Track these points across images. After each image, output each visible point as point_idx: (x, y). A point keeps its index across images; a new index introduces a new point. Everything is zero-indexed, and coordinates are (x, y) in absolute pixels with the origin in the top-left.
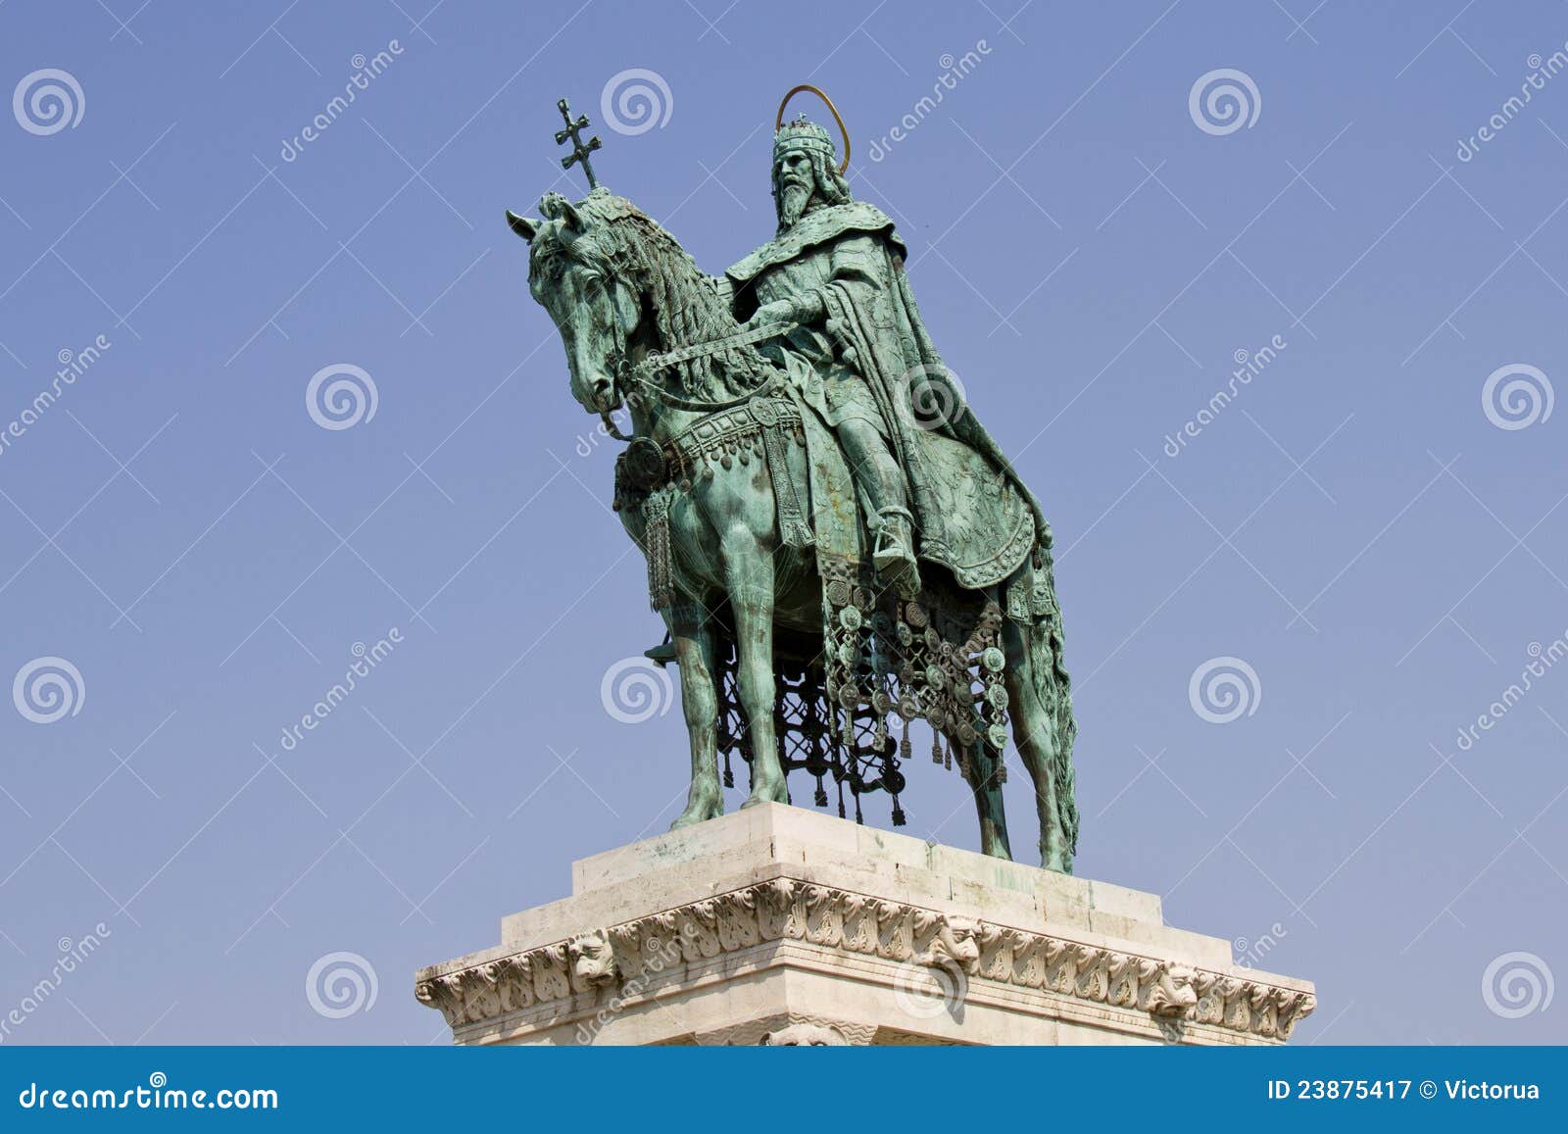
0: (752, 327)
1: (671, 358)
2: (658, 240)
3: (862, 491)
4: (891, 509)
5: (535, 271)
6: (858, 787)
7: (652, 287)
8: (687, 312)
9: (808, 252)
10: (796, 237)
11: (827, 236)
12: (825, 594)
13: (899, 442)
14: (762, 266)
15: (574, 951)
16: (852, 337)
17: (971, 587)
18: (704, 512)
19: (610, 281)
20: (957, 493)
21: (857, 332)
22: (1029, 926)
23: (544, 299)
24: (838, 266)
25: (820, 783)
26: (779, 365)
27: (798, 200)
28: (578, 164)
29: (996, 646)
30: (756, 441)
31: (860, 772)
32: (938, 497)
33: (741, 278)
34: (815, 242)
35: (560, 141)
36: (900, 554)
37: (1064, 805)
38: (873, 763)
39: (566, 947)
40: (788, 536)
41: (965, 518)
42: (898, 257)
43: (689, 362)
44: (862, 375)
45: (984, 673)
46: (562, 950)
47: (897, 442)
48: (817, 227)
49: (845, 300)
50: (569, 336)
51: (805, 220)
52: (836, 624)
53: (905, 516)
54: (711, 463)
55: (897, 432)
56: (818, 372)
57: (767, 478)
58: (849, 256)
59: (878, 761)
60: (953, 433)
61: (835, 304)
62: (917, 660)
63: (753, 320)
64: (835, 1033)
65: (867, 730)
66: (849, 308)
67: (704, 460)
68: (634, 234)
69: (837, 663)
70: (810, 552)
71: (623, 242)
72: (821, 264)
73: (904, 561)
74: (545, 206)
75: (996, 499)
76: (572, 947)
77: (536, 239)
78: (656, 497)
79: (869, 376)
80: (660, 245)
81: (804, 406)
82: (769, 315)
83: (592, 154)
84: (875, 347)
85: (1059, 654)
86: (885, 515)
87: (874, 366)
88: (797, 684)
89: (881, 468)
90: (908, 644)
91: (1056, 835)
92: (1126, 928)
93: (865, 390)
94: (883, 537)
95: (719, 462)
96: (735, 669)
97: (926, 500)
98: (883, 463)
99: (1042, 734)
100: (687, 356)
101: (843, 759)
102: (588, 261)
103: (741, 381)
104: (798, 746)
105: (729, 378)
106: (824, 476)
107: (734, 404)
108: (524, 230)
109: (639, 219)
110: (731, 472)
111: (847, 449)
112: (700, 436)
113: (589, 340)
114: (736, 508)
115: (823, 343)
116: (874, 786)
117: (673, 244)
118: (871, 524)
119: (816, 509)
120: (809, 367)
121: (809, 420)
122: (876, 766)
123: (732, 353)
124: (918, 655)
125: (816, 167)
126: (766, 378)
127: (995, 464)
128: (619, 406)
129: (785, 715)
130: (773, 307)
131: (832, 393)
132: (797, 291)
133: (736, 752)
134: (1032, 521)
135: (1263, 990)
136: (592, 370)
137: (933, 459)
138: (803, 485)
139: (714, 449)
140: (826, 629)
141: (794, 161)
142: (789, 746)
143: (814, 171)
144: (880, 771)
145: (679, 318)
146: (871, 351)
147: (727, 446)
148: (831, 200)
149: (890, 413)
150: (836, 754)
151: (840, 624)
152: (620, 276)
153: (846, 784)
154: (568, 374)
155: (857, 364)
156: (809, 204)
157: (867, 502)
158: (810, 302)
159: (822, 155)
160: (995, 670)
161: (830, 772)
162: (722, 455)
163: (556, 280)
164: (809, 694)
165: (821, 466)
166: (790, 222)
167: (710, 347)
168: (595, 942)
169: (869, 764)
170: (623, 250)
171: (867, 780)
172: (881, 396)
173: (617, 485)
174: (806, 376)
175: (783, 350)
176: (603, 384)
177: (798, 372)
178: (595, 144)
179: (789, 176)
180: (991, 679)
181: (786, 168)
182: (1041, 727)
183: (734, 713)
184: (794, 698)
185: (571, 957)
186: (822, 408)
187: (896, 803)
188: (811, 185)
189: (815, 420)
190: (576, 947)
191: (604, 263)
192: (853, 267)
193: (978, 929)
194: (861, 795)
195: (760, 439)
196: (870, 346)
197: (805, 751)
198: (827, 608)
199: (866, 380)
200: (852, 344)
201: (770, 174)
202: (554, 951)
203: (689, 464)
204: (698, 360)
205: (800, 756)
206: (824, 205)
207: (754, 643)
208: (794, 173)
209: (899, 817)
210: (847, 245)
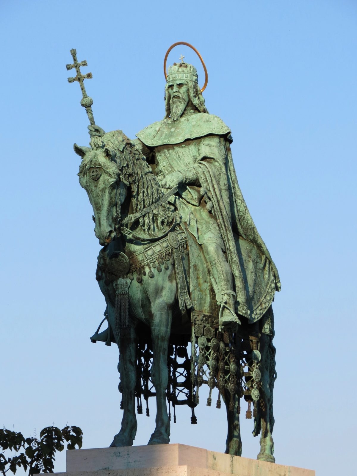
4: (228, 292)
9: (187, 141)
12: (193, 331)
13: (229, 252)
17: (252, 323)
19: (119, 182)
24: (202, 153)
27: (179, 107)
28: (77, 83)
29: (258, 349)
30: (171, 257)
33: (147, 145)
34: (191, 137)
38: (183, 391)
40: (182, 305)
43: (144, 217)
44: (215, 217)
53: (233, 296)
54: (152, 269)
55: (228, 248)
57: (174, 276)
58: (209, 148)
59: (186, 391)
61: (202, 176)
62: (226, 361)
65: (181, 374)
66: (209, 180)
67: (150, 267)
72: (193, 150)
73: (235, 323)
74: (93, 143)
75: (261, 271)
78: (121, 280)
79: (218, 218)
81: (188, 233)
87: (219, 212)
89: (224, 270)
93: (215, 225)
95: (156, 269)
98: (225, 267)
100: (144, 214)
102: (112, 174)
103: (163, 222)
105: (159, 223)
106: (196, 271)
107: (162, 237)
108: (80, 151)
110: (161, 273)
112: (148, 255)
113: (107, 211)
114: (160, 291)
116: (183, 403)
120: (189, 209)
121: (190, 241)
122: (185, 393)
124: (227, 357)
125: (190, 90)
126: (172, 219)
131: (200, 226)
136: (107, 226)
139: (154, 262)
141: (180, 86)
143: (189, 92)
144: (186, 395)
146: (219, 205)
147: (160, 260)
148: (196, 110)
149: (226, 237)
155: (213, 211)
156: (185, 110)
157: (215, 286)
158: (190, 174)
159: (194, 84)
160: (256, 361)
162: (157, 265)
166: (175, 119)
167: (153, 207)
169: (181, 391)
172: (222, 228)
174: (189, 216)
175: (176, 198)
176: (111, 232)
177: (183, 212)
178: (89, 76)
179: (177, 94)
180: (254, 366)
181: (175, 89)
186: (196, 235)
187: (193, 412)
188: (186, 99)
191: (119, 175)
192: (209, 155)
199: (216, 220)
204: (147, 215)
206: (192, 111)
207: (161, 355)
208: (179, 92)
209: (194, 420)
210: (207, 141)
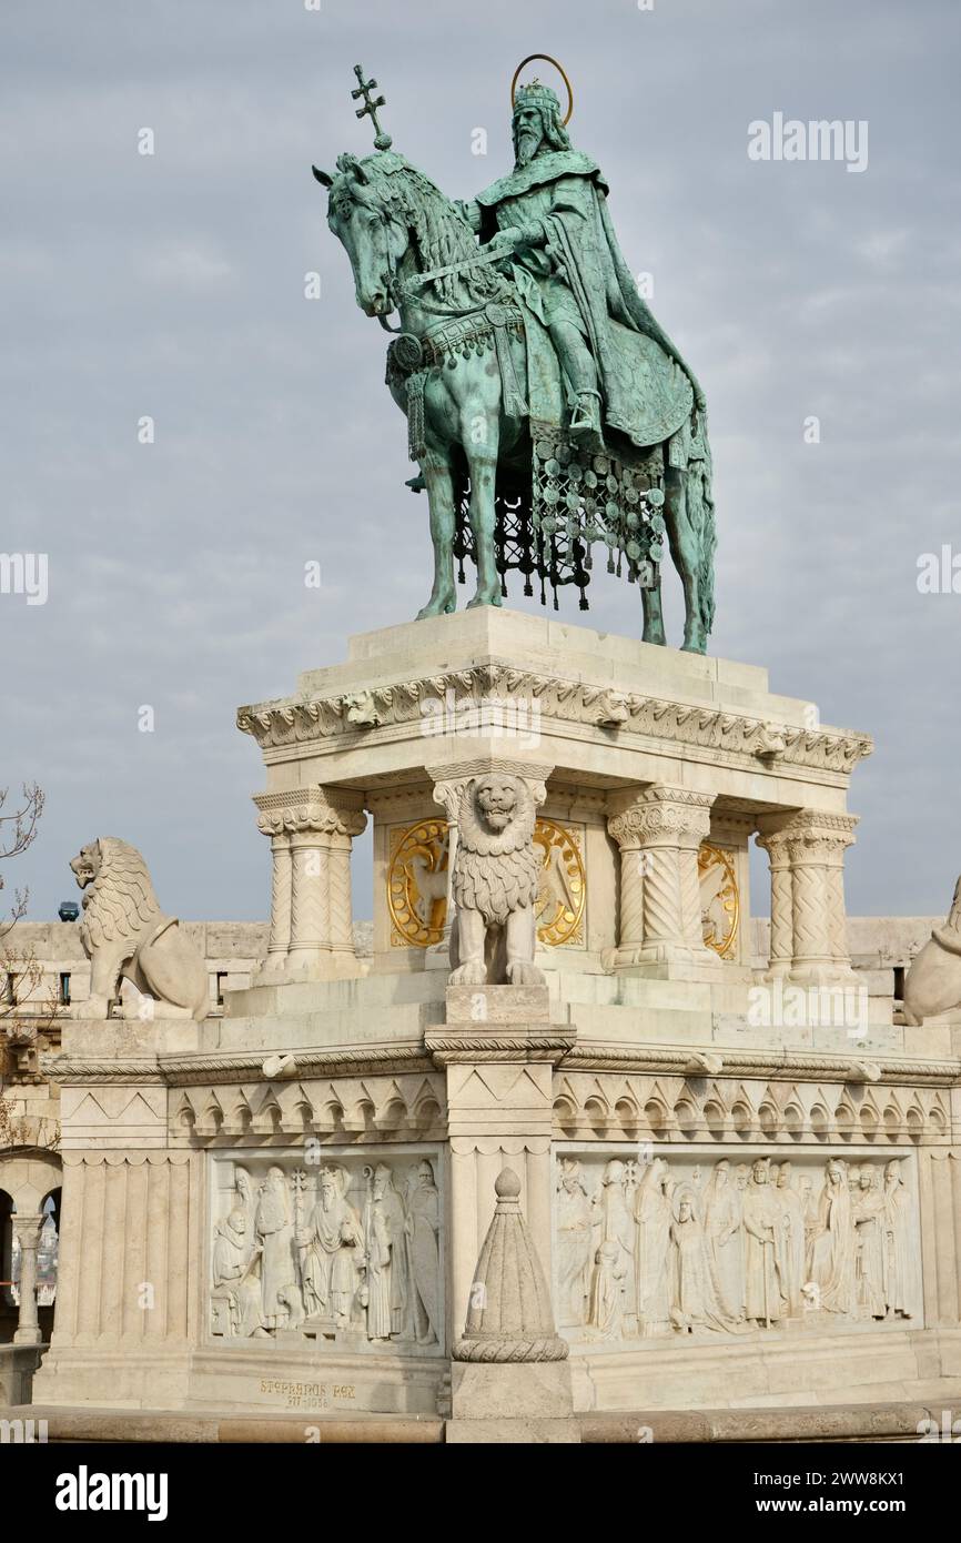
0: (491, 249)
1: (429, 276)
2: (423, 187)
3: (565, 376)
4: (585, 390)
5: (332, 211)
6: (556, 581)
7: (417, 223)
8: (443, 241)
9: (535, 188)
10: (527, 176)
11: (549, 178)
12: (535, 451)
13: (595, 339)
14: (501, 197)
15: (347, 705)
16: (564, 258)
17: (642, 445)
18: (449, 390)
19: (388, 218)
20: (635, 373)
21: (568, 254)
22: (665, 696)
23: (338, 233)
24: (556, 202)
25: (528, 579)
26: (510, 277)
27: (531, 146)
28: (368, 116)
29: (659, 487)
30: (489, 338)
31: (558, 570)
32: (621, 379)
33: (486, 204)
34: (541, 181)
35: (355, 97)
36: (589, 426)
37: (704, 599)
38: (568, 564)
39: (341, 701)
40: (510, 410)
41: (641, 393)
42: (601, 192)
43: (442, 278)
44: (570, 287)
45: (650, 507)
46: (338, 703)
47: (593, 337)
48: (542, 170)
49: (560, 229)
50: (355, 262)
51: (534, 162)
52: (541, 473)
53: (596, 396)
54: (455, 355)
55: (593, 331)
56: (538, 282)
57: (497, 368)
58: (568, 193)
59: (571, 564)
60: (636, 327)
61: (553, 232)
63: (492, 242)
64: (518, 781)
65: (564, 540)
66: (563, 236)
67: (451, 353)
68: (404, 183)
69: (542, 500)
70: (526, 420)
71: (397, 190)
72: (544, 199)
73: (592, 431)
74: (339, 161)
75: (665, 378)
76: (345, 702)
77: (334, 186)
78: (415, 377)
79: (575, 288)
80: (424, 191)
81: (526, 310)
82: (504, 239)
83: (379, 109)
84: (580, 266)
85: (707, 488)
86: (580, 395)
87: (578, 280)
88: (514, 507)
89: (580, 359)
90: (593, 486)
91: (697, 621)
92: (740, 695)
93: (571, 299)
94: (578, 410)
95: (461, 354)
96: (469, 497)
97: (611, 383)
98: (582, 356)
99: (690, 550)
100: (442, 275)
101: (546, 562)
102: (370, 206)
103: (480, 291)
104: (514, 552)
105: (472, 290)
107: (474, 311)
108: (323, 178)
109: (409, 170)
110: (470, 361)
111: (556, 343)
112: (449, 335)
113: (370, 264)
114: (472, 388)
115: (543, 260)
116: (568, 580)
117: (434, 188)
118: (569, 401)
119: (531, 388)
120: (531, 279)
121: (530, 322)
122: (570, 567)
123: (474, 271)
124: (600, 494)
125: (545, 121)
126: (499, 290)
127: (667, 350)
128: (389, 312)
129: (505, 530)
130: (507, 236)
131: (547, 301)
132: (526, 219)
133: (468, 557)
134: (691, 394)
135: (834, 740)
136: (372, 287)
137: (620, 349)
138: (522, 370)
139: (458, 345)
140: (534, 477)
141: (529, 115)
142: (507, 552)
143: (543, 124)
144: (572, 571)
145: (436, 245)
147: (468, 342)
148: (556, 148)
149: (590, 318)
150: (541, 559)
151: (544, 473)
152: (393, 217)
153: (547, 580)
154: (354, 287)
155: (566, 278)
156: (538, 150)
157: (568, 384)
158: (534, 231)
159: (550, 111)
160: (657, 505)
161: (536, 571)
162: (463, 349)
163: (347, 218)
164: (523, 514)
165: (536, 356)
166: (523, 163)
167: (458, 267)
168: (362, 699)
169: (565, 565)
170: (396, 197)
171: (563, 576)
172: (583, 304)
173: (388, 365)
174: (529, 287)
175: (513, 265)
176: (379, 296)
177: (524, 284)
178: (381, 101)
179: (525, 128)
180: (654, 512)
181: (523, 120)
182: (689, 542)
183: (468, 529)
184: (512, 517)
185: (345, 709)
186: (539, 312)
187: (583, 593)
188: (540, 135)
189: (534, 321)
190: (348, 702)
191: (383, 208)
192: (567, 203)
193: (629, 700)
194: (558, 586)
195: (492, 337)
196: (577, 264)
197: (519, 556)
198: (536, 463)
199: (573, 292)
200: (564, 264)
201: (511, 123)
202: (334, 704)
203: (440, 354)
204: (449, 277)
205: (514, 559)
206: (549, 151)
207: (482, 486)
208: (529, 125)
209: (584, 605)
210: (564, 185)
